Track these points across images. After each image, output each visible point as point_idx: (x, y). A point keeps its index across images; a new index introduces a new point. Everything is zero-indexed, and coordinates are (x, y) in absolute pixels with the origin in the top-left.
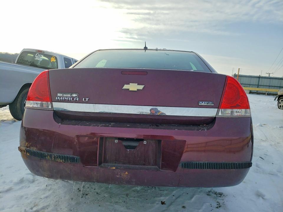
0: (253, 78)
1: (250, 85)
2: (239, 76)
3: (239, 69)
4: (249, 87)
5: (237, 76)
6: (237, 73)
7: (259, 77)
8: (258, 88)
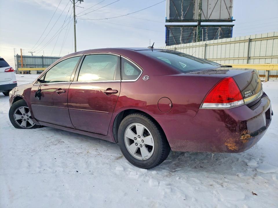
0: (37, 59)
1: (35, 65)
2: (22, 57)
3: (21, 49)
4: (35, 67)
5: (20, 57)
6: (20, 54)
7: (42, 58)
8: (43, 67)
